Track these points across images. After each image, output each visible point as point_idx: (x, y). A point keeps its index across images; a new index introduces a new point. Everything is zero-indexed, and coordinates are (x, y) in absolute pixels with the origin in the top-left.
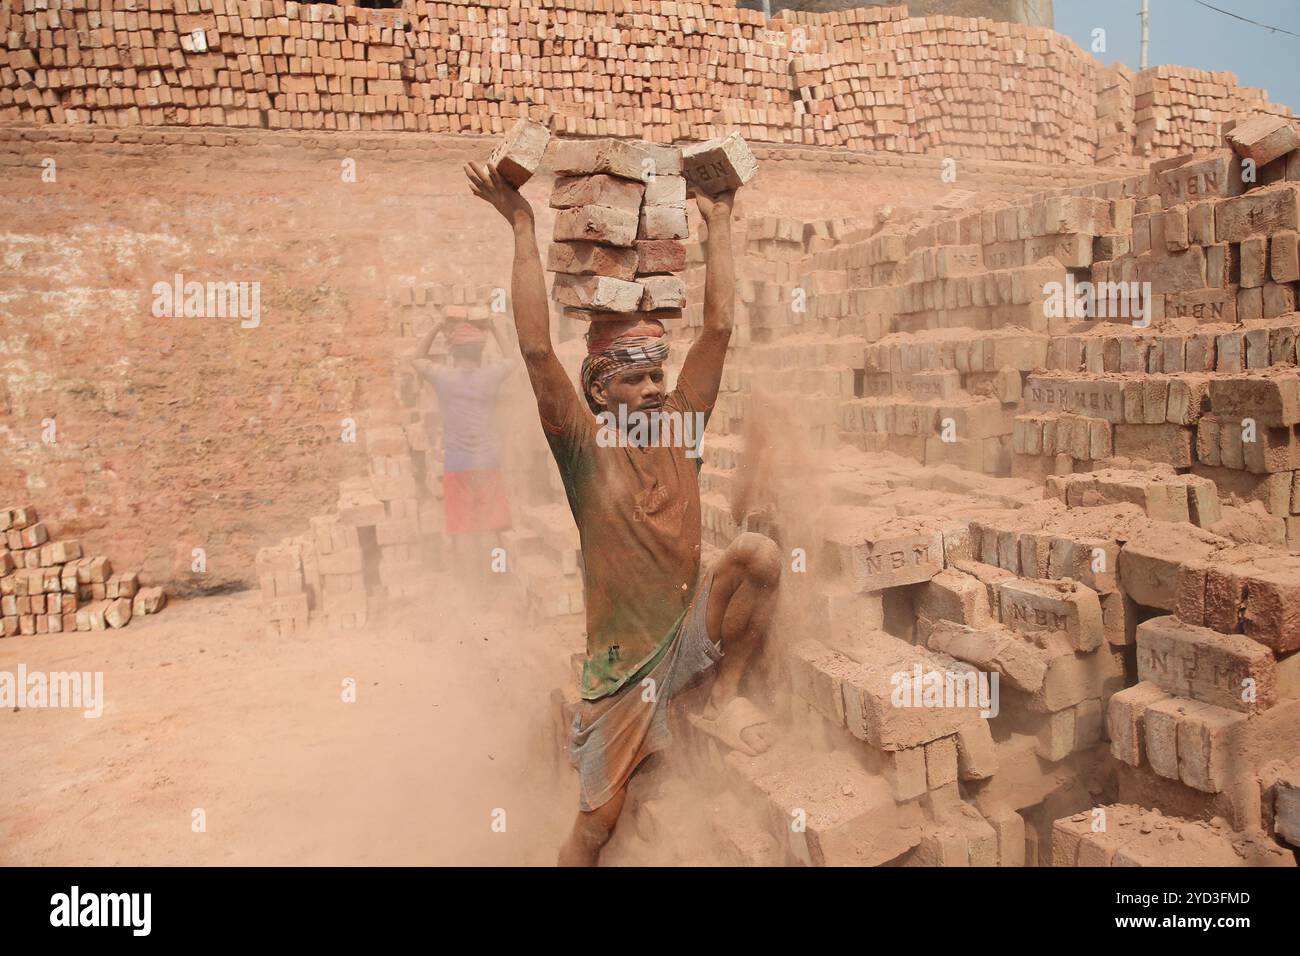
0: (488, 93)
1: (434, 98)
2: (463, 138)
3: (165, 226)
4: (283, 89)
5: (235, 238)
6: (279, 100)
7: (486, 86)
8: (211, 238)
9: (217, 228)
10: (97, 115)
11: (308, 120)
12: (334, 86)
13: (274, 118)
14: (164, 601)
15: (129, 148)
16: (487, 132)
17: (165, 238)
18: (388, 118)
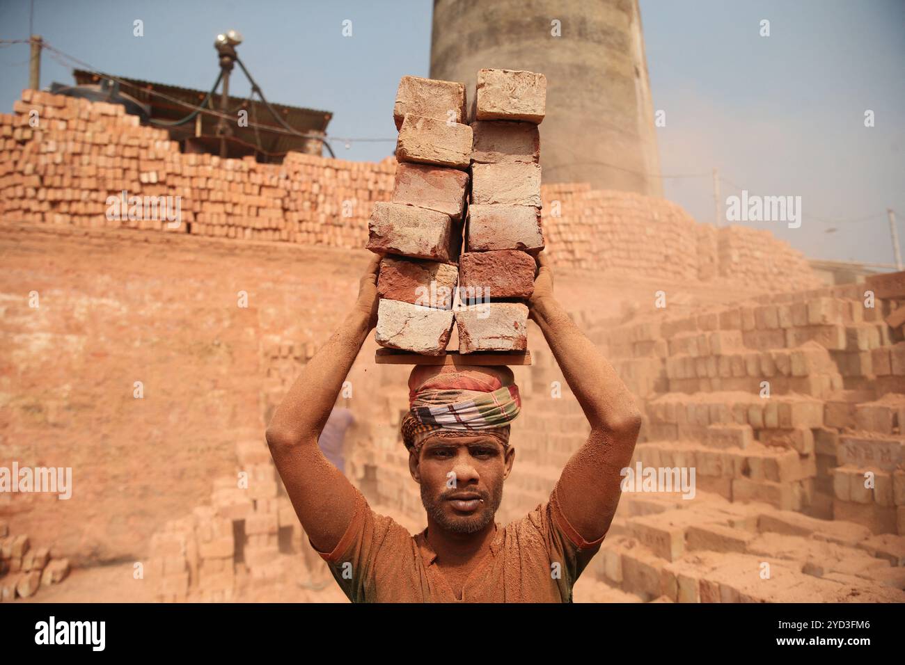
0: (335, 221)
1: (301, 222)
2: (318, 247)
3: (111, 294)
4: (204, 209)
5: (159, 304)
6: (200, 217)
7: (334, 216)
8: (142, 304)
9: (147, 297)
10: (76, 219)
11: (218, 230)
12: (237, 210)
13: (195, 228)
14: (67, 572)
15: (95, 241)
16: (333, 245)
17: (111, 302)
18: (270, 233)
